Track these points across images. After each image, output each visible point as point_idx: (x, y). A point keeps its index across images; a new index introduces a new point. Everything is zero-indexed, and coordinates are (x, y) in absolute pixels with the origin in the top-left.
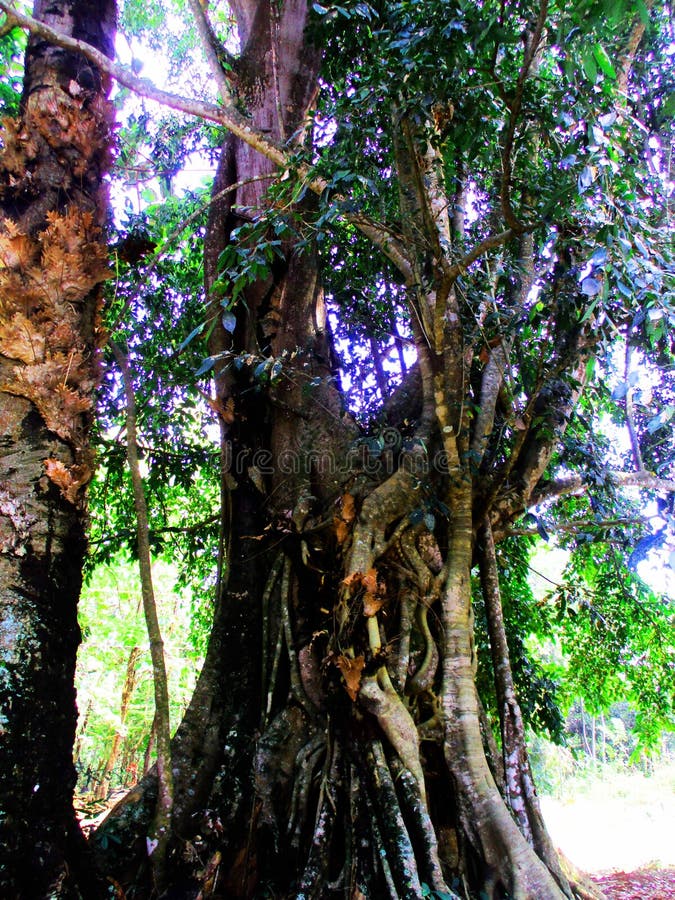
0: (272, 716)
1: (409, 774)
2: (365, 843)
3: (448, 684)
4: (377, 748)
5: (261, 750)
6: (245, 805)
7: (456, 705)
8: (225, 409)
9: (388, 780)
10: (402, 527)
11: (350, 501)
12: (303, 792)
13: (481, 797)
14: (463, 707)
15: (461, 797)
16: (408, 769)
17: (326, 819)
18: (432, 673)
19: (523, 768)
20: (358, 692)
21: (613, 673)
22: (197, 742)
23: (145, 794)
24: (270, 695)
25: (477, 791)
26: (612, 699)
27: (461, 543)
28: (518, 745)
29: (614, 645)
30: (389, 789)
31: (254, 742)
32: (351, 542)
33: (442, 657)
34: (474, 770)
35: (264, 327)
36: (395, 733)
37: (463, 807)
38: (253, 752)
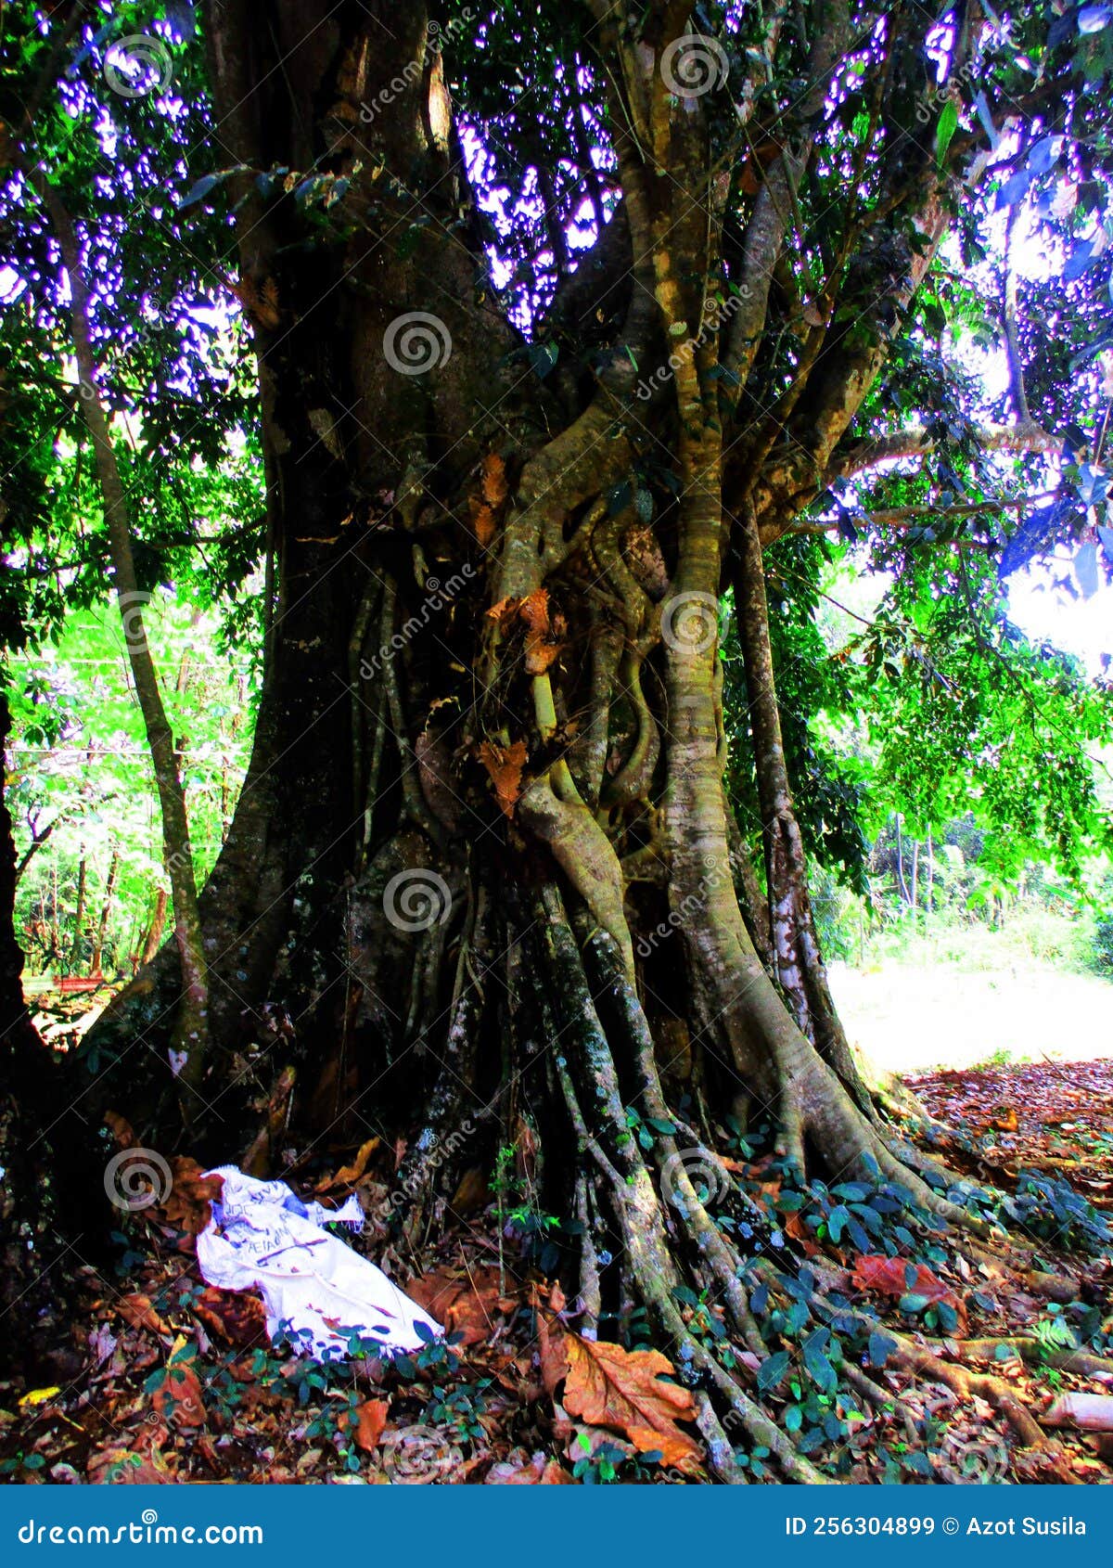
0: (373, 849)
1: (606, 936)
2: (531, 1047)
3: (675, 787)
4: (552, 897)
5: (356, 905)
6: (334, 997)
7: (690, 823)
8: (262, 302)
9: (569, 946)
10: (594, 516)
11: (497, 467)
12: (429, 969)
13: (729, 969)
14: (703, 826)
15: (696, 971)
16: (605, 928)
17: (468, 1011)
18: (649, 770)
19: (801, 922)
20: (517, 804)
21: (953, 772)
22: (246, 894)
23: (161, 981)
24: (368, 814)
25: (723, 959)
26: (949, 812)
27: (700, 542)
28: (795, 885)
29: (958, 726)
30: (572, 960)
31: (344, 893)
32: (502, 543)
33: (666, 743)
34: (721, 925)
35: (327, 133)
36: (583, 872)
37: (700, 986)
38: (343, 908)
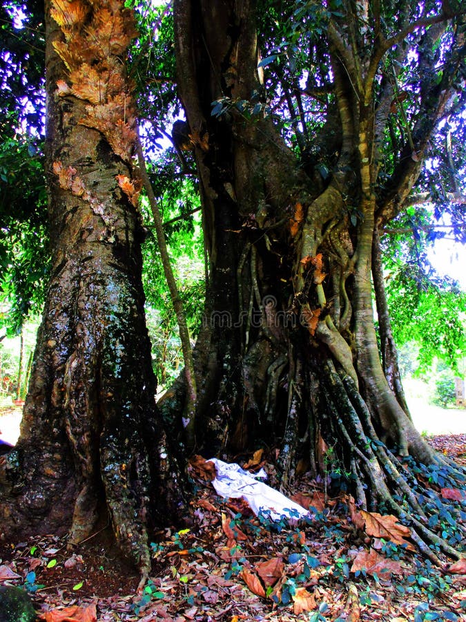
0: (250, 346)
1: (350, 378)
2: (325, 416)
3: (359, 326)
4: (330, 363)
5: (245, 366)
6: (240, 398)
7: (364, 339)
9: (339, 381)
10: (331, 227)
11: (300, 208)
12: (273, 390)
13: (380, 391)
14: (370, 340)
15: (367, 391)
16: (349, 375)
17: (296, 404)
18: (349, 319)
19: (396, 375)
20: (315, 331)
22: (204, 362)
23: (176, 393)
24: (247, 333)
25: (378, 388)
28: (393, 362)
30: (340, 386)
31: (241, 362)
32: (301, 236)
33: (355, 309)
34: (377, 375)
36: (340, 355)
37: (369, 397)
38: (241, 367)
